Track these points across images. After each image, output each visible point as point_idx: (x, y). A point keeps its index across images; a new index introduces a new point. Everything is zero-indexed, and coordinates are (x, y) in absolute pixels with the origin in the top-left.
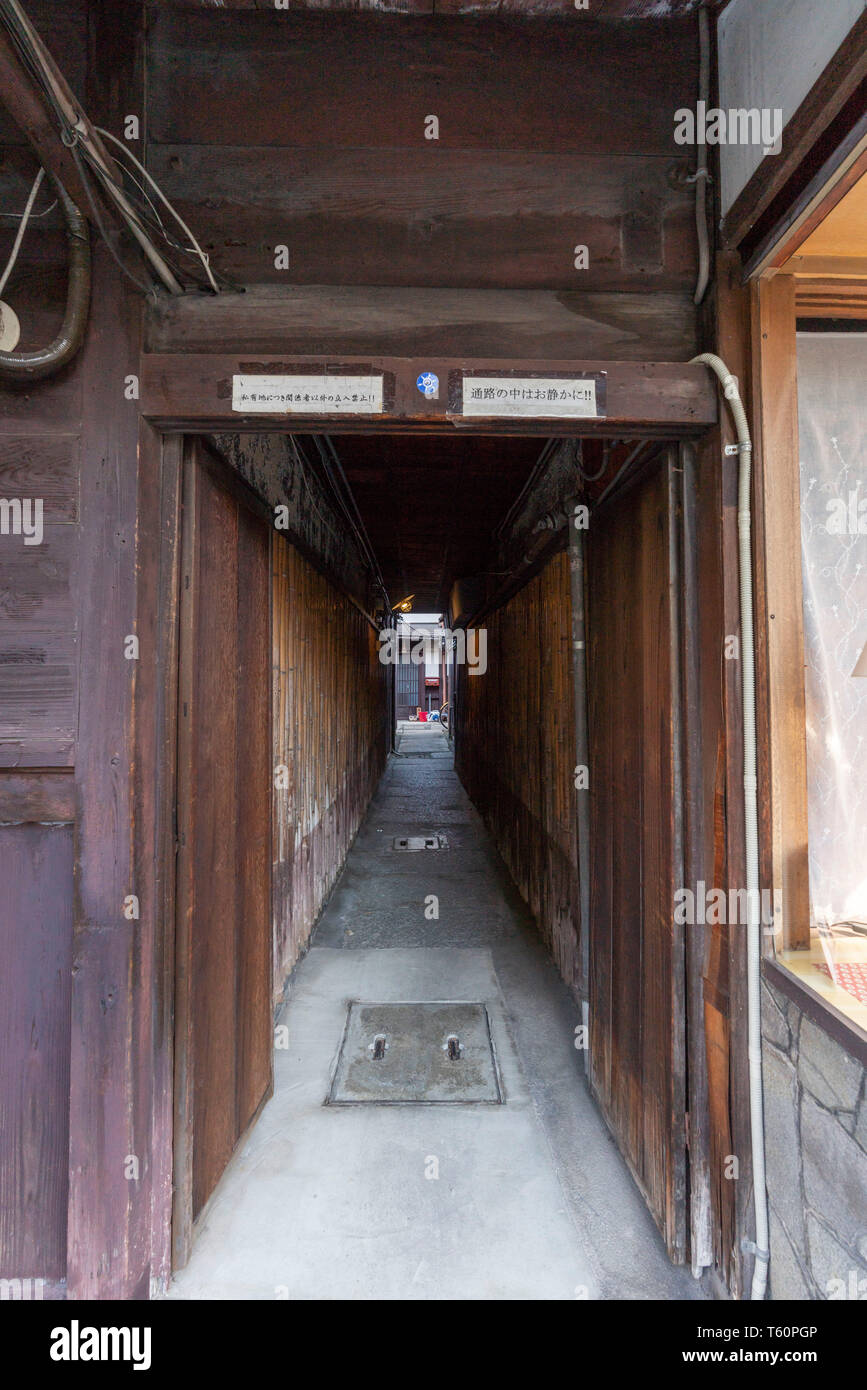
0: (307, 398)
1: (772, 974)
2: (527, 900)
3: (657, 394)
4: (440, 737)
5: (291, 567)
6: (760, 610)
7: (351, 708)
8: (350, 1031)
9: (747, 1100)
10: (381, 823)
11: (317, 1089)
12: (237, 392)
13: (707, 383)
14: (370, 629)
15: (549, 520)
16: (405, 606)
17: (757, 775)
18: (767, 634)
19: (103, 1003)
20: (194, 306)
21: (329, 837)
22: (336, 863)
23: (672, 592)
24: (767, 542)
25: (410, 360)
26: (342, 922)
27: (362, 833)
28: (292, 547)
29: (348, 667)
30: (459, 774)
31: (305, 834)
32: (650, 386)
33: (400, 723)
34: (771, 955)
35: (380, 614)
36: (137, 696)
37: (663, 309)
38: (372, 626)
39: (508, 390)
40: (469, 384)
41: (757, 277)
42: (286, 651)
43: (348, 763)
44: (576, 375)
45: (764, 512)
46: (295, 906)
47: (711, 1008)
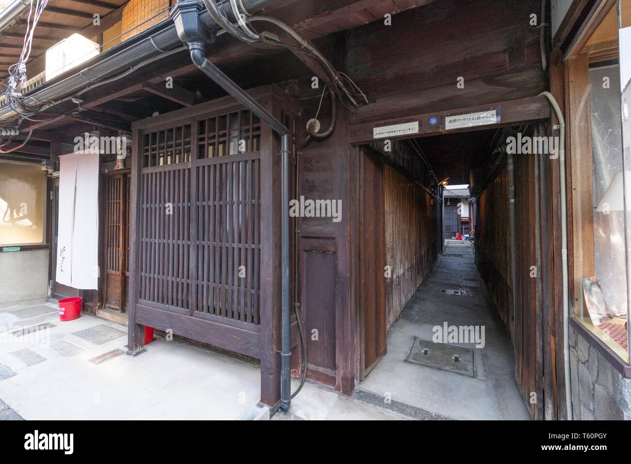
0: (395, 132)
1: (572, 322)
2: (503, 319)
3: (523, 111)
4: (469, 248)
5: (391, 175)
6: (569, 186)
7: (417, 230)
8: (415, 345)
9: (563, 369)
10: (432, 282)
11: (402, 357)
12: (374, 133)
13: (546, 103)
14: (427, 195)
15: (499, 148)
16: (444, 183)
17: (567, 249)
18: (572, 196)
19: (343, 299)
20: (363, 109)
21: (407, 280)
22: (411, 292)
23: (536, 180)
24: (572, 161)
25: (427, 115)
26: (413, 314)
27: (424, 283)
28: (391, 167)
29: (416, 212)
30: (477, 265)
31: (397, 275)
32: (519, 108)
33: (446, 241)
34: (573, 316)
35: (433, 187)
36: (350, 219)
37: (529, 76)
38: (428, 193)
39: (462, 119)
40: (448, 119)
41: (568, 60)
42: (389, 206)
43: (416, 253)
44: (488, 109)
45: (571, 150)
46: (394, 301)
47: (551, 336)
